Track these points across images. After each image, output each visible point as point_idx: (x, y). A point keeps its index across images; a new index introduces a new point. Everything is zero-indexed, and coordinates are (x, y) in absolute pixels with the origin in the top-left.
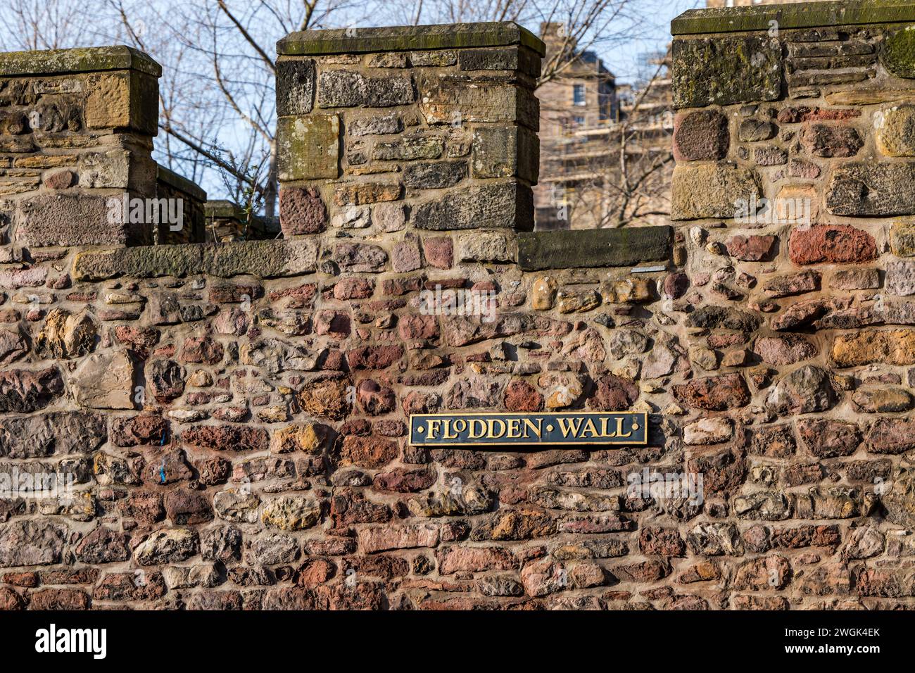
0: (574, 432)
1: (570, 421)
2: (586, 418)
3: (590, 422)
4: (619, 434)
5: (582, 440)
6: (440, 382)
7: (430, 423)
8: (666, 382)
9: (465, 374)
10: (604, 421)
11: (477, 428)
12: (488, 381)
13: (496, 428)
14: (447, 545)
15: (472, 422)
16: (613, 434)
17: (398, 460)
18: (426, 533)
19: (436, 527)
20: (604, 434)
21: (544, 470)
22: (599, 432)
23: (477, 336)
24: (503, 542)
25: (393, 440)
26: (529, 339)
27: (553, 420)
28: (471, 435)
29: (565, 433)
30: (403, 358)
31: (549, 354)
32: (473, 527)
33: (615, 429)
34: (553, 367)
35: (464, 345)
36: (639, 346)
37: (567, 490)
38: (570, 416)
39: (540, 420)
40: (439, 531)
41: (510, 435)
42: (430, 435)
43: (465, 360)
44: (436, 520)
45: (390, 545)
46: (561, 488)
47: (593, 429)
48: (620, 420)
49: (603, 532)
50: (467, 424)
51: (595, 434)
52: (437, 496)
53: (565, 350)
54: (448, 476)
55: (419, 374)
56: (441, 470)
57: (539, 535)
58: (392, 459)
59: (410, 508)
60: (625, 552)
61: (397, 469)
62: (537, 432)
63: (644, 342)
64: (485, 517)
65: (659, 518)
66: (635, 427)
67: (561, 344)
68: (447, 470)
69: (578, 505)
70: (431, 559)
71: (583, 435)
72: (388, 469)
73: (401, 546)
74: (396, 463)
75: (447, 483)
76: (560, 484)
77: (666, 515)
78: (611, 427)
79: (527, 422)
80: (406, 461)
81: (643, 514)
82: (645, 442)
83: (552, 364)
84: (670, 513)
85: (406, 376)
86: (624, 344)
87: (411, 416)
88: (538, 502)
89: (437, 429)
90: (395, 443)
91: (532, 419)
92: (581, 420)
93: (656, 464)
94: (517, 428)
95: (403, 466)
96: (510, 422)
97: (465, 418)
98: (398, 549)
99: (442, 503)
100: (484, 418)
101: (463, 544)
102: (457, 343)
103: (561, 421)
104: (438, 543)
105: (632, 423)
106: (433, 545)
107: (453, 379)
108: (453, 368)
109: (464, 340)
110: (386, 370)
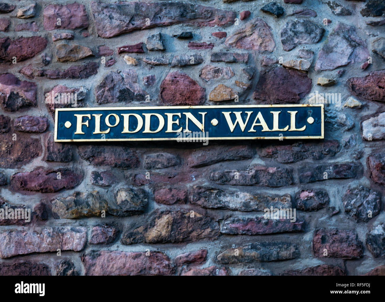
0: (243, 127)
1: (238, 114)
2: (255, 111)
3: (260, 116)
4: (293, 128)
5: (252, 134)
6: (87, 76)
7: (79, 117)
8: (342, 75)
9: (118, 66)
10: (276, 115)
11: (133, 123)
12: (143, 73)
13: (155, 123)
14: (95, 248)
15: (126, 117)
16: (286, 129)
17: (40, 158)
18: (72, 236)
19: (83, 229)
20: (276, 128)
21: (204, 169)
22: (271, 126)
23: (131, 26)
24: (158, 246)
25: (35, 137)
26: (188, 29)
27: (218, 114)
28: (126, 130)
29: (232, 127)
30: (46, 51)
31: (211, 46)
32: (125, 230)
33: (289, 124)
34: (217, 58)
35: (116, 36)
36: (313, 35)
37: (233, 189)
38: (238, 110)
39: (203, 114)
40: (87, 233)
41: (170, 130)
42: (79, 131)
43: (117, 52)
44: (82, 222)
45: (30, 249)
46: (224, 187)
47: (263, 123)
48: (293, 114)
49: (273, 234)
50: (122, 118)
51: (266, 128)
52: (84, 196)
53: (230, 39)
54: (96, 176)
55: (66, 67)
56: (90, 169)
57: (199, 239)
58: (33, 157)
59: (54, 209)
60: (296, 256)
61: (38, 168)
62: (201, 126)
63: (318, 31)
64: (138, 219)
65: (334, 219)
66: (310, 120)
67: (224, 35)
68: (94, 169)
69: (246, 205)
70: (76, 265)
71: (252, 130)
72: (28, 168)
73: (41, 250)
74: (38, 162)
75: (96, 183)
76: (223, 183)
77: (342, 216)
78: (284, 120)
79: (189, 115)
80: (49, 160)
81: (317, 214)
82: (322, 137)
83: (215, 55)
84: (348, 212)
85: (50, 69)
86: (296, 33)
87: (57, 110)
88: (199, 202)
89: (87, 123)
90: (37, 140)
91: (195, 113)
92: (249, 113)
93: (332, 161)
94: (177, 122)
95: (46, 165)
96: (170, 116)
97: (118, 112)
98: (39, 253)
99: (91, 203)
100: (140, 112)
101: (114, 248)
102: (108, 34)
103: (227, 115)
104: (85, 246)
105: (307, 116)
106: (79, 248)
107: (102, 72)
108: (103, 60)
109: (116, 31)
110: (28, 63)
